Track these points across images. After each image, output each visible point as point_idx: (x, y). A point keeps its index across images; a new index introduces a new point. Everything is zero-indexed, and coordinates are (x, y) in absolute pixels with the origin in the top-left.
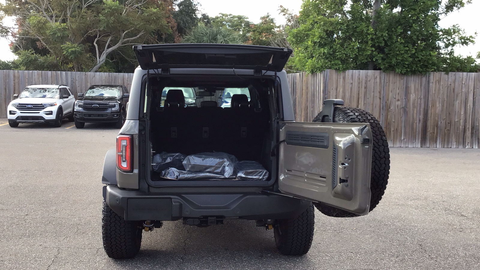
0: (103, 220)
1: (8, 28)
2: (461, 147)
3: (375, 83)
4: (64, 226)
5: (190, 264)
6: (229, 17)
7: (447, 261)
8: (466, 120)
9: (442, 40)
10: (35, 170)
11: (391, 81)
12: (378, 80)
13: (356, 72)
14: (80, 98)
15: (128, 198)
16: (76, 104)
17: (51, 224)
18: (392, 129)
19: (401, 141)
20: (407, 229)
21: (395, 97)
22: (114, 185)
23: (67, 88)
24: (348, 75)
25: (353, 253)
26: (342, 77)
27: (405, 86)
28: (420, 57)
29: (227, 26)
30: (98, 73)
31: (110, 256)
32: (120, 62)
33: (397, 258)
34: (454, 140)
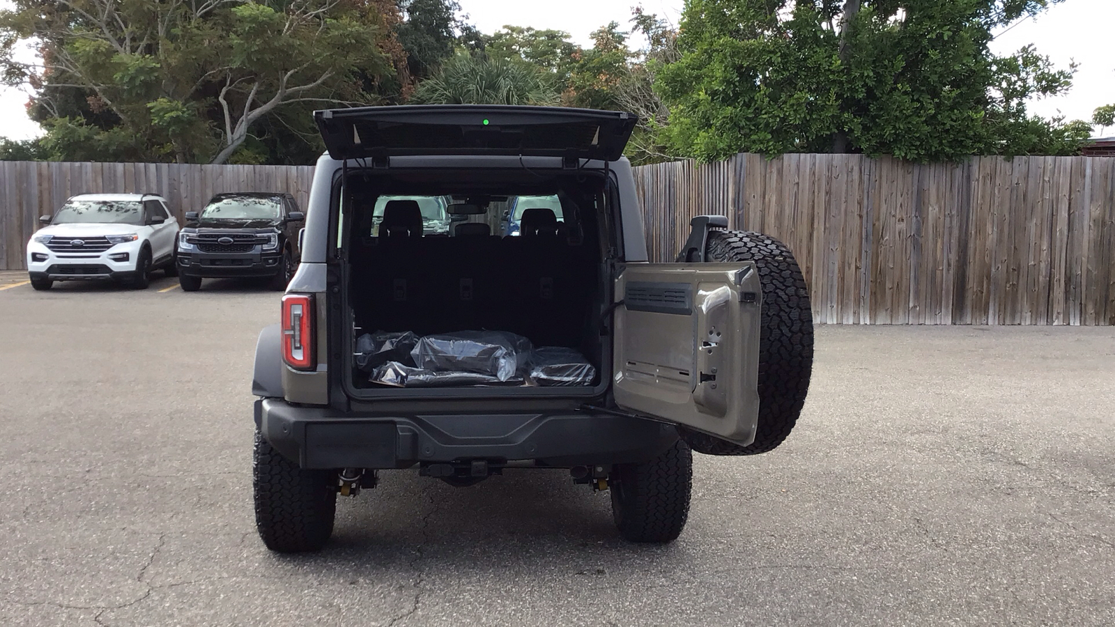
0: (255, 470)
1: (24, 65)
2: (1043, 322)
3: (849, 182)
4: (171, 493)
5: (437, 561)
6: (526, 33)
7: (968, 551)
8: (1053, 263)
9: (997, 84)
10: (98, 382)
11: (884, 179)
12: (856, 176)
13: (806, 158)
14: (190, 222)
15: (308, 423)
16: (183, 236)
17: (142, 489)
18: (888, 285)
19: (908, 311)
20: (895, 491)
21: (893, 213)
22: (276, 399)
23: (161, 200)
24: (790, 166)
25: (775, 537)
26: (774, 170)
27: (915, 187)
28: (949, 123)
29: (523, 56)
30: (229, 166)
31: (270, 547)
32: (278, 140)
33: (864, 545)
34: (1026, 307)
